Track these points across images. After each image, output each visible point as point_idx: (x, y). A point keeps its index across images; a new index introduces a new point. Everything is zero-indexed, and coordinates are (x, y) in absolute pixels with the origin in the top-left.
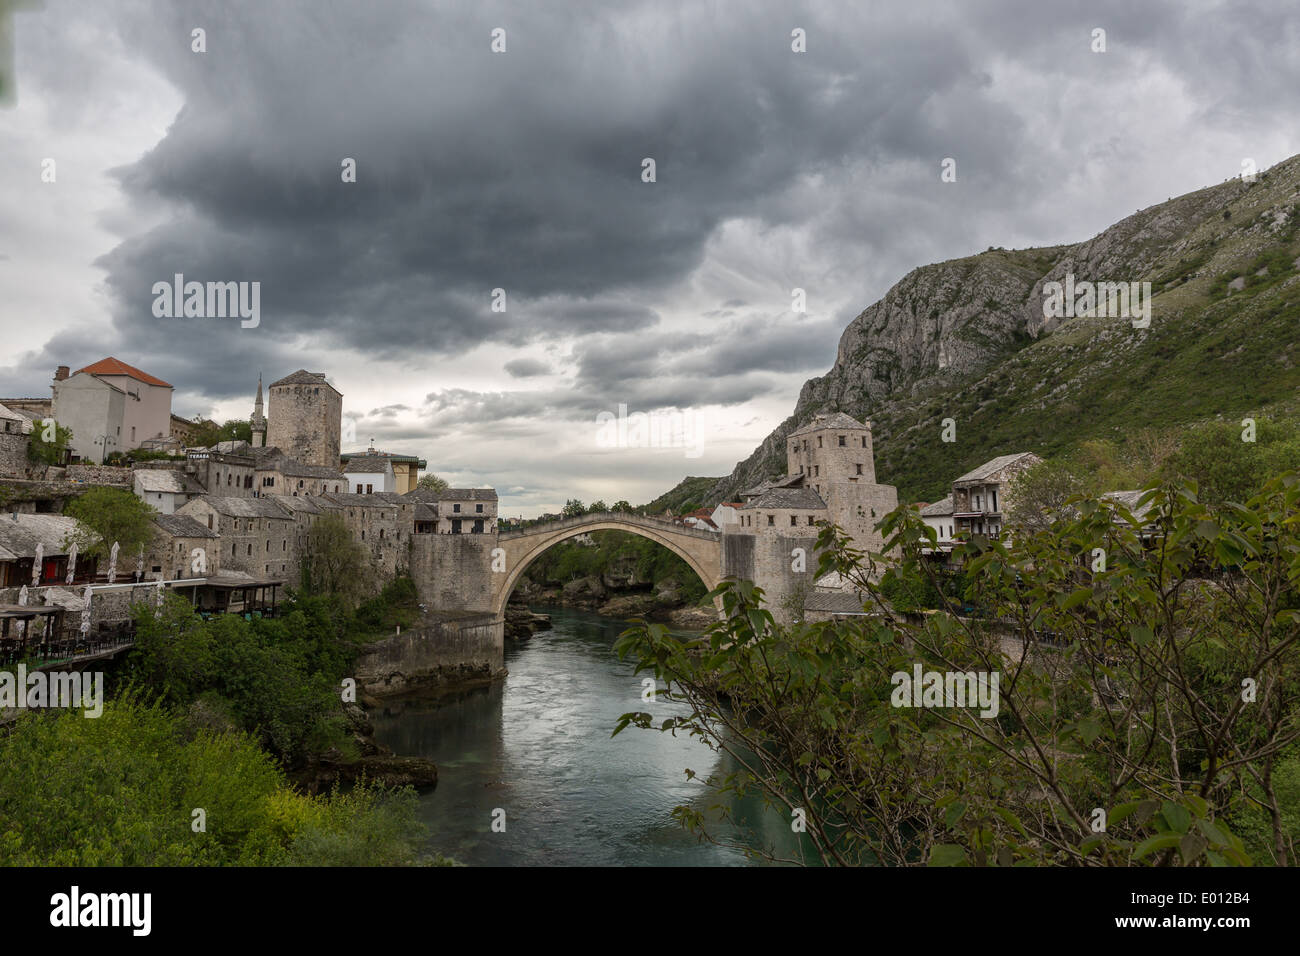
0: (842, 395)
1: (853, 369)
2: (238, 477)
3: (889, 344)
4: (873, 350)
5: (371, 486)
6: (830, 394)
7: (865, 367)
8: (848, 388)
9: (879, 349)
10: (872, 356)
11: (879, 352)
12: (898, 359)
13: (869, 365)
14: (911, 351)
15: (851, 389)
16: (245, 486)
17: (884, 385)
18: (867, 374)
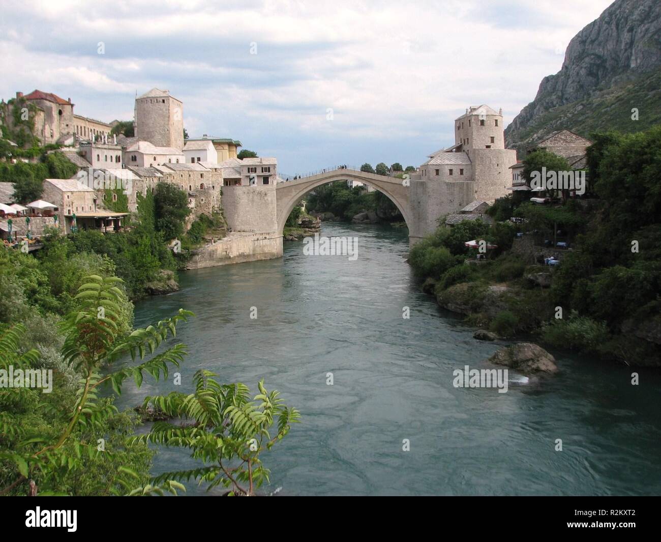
0: (565, 87)
1: (574, 69)
2: (111, 157)
3: (599, 51)
4: (588, 56)
5: (192, 162)
6: (557, 87)
7: (582, 68)
8: (570, 82)
9: (593, 54)
10: (587, 60)
11: (592, 57)
12: (605, 61)
13: (585, 66)
14: (613, 56)
15: (572, 83)
16: (116, 161)
17: (594, 80)
18: (583, 72)
